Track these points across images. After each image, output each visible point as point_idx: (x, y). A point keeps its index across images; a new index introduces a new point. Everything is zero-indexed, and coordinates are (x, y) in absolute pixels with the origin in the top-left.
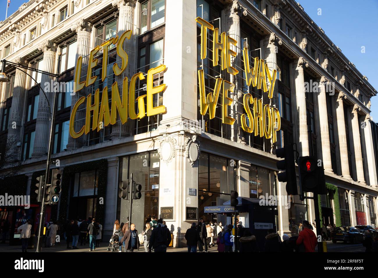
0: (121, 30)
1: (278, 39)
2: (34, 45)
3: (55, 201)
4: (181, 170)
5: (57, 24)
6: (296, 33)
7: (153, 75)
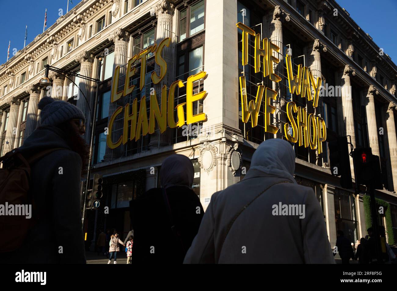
0: (160, 38)
1: (322, 45)
2: (71, 57)
3: (96, 206)
4: (222, 180)
5: (94, 35)
6: (341, 40)
7: (193, 82)
